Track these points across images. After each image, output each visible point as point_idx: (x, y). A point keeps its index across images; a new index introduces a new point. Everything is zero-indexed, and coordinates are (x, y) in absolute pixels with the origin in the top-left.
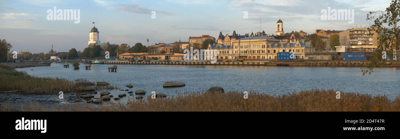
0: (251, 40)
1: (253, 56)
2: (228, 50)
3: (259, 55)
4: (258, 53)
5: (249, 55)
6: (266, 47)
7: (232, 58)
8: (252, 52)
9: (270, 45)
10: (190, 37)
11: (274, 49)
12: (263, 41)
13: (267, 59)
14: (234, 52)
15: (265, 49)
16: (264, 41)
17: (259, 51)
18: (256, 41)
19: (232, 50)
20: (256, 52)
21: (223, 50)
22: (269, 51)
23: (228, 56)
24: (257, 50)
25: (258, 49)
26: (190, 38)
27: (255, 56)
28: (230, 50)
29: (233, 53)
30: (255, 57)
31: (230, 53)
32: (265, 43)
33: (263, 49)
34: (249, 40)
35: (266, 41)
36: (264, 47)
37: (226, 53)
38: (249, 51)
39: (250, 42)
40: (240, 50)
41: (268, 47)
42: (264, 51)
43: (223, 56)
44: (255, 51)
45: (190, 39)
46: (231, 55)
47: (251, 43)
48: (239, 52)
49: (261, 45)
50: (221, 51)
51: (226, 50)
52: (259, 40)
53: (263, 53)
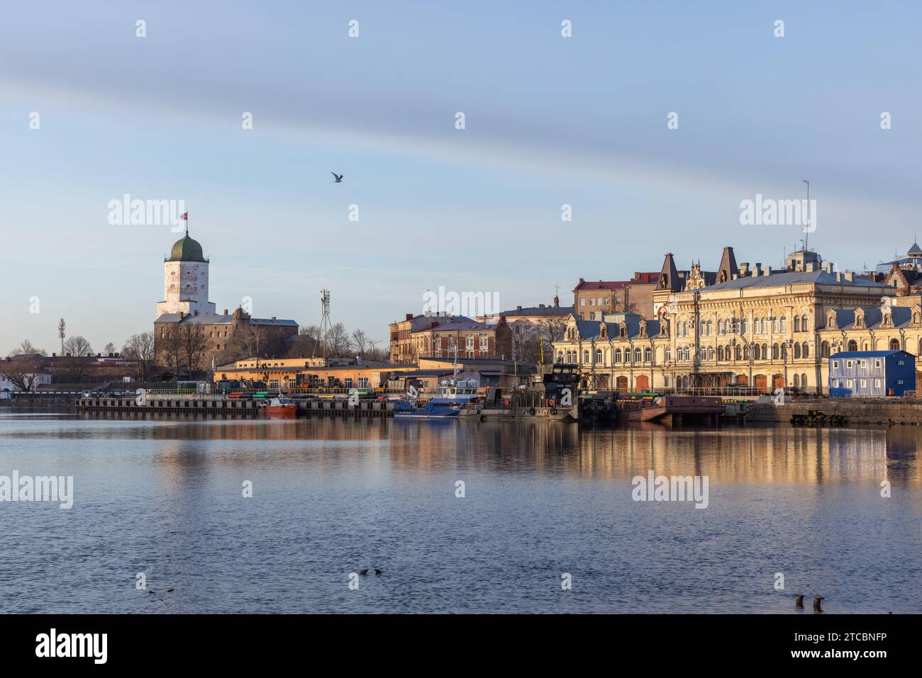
0: (748, 293)
1: (754, 374)
2: (648, 343)
3: (782, 370)
4: (775, 357)
5: (738, 368)
6: (811, 324)
7: (667, 382)
8: (750, 353)
9: (831, 314)
10: (581, 280)
11: (850, 336)
12: (798, 295)
13: (819, 388)
14: (673, 354)
15: (809, 337)
16: (803, 296)
17: (783, 346)
18: (768, 298)
19: (665, 342)
20: (769, 353)
21: (627, 344)
22: (823, 348)
23: (648, 374)
24: (771, 344)
25: (776, 339)
26: (583, 286)
27: (764, 372)
28: (657, 343)
29: (667, 356)
30: (764, 377)
31: (659, 357)
32: (806, 308)
33: (800, 338)
34: (736, 294)
35: (808, 295)
36: (799, 324)
37: (638, 358)
38: (738, 349)
39: (742, 301)
40: (698, 345)
41: (820, 326)
42: (805, 347)
43: (627, 374)
44: (765, 347)
45: (582, 293)
46: (661, 369)
47: (746, 306)
48: (692, 352)
49: (789, 317)
50: (619, 350)
51: (641, 343)
52: (781, 290)
53: (799, 360)
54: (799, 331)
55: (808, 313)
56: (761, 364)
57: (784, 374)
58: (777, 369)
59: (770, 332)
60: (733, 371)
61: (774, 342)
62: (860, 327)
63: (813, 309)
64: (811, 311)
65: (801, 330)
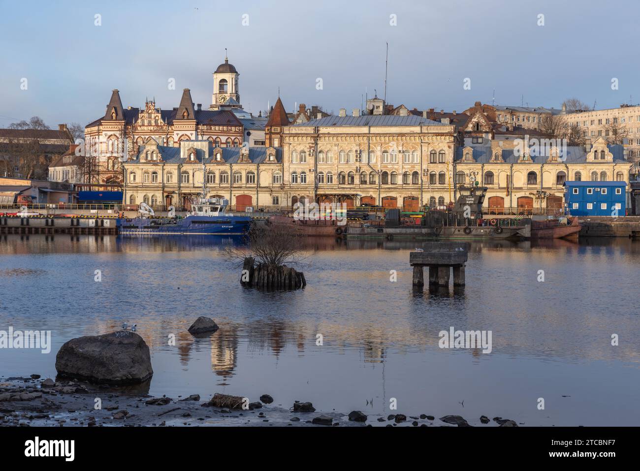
0: (374, 130)
1: (383, 195)
2: (251, 168)
3: (415, 194)
4: (405, 182)
5: (363, 190)
6: (449, 158)
7: (276, 201)
9: (469, 149)
11: (488, 168)
12: (437, 134)
14: (288, 178)
15: (446, 168)
16: (442, 134)
17: (416, 174)
18: (402, 135)
19: (275, 168)
20: (399, 180)
21: (224, 168)
22: (460, 177)
24: (401, 171)
25: (407, 168)
27: (393, 194)
28: (262, 167)
29: (278, 179)
30: (395, 199)
31: (265, 179)
32: (444, 145)
33: (437, 169)
34: (365, 130)
35: (450, 134)
37: (238, 179)
38: (362, 175)
39: (368, 135)
40: (316, 170)
41: (458, 159)
42: (442, 176)
43: (224, 194)
44: (393, 175)
46: (270, 190)
47: (374, 140)
48: (310, 178)
49: (427, 150)
50: (211, 173)
51: (242, 167)
52: (416, 129)
53: (436, 185)
54: (436, 163)
55: (446, 149)
56: (389, 188)
57: (420, 196)
58: (410, 193)
59: (401, 163)
60: (359, 193)
61: (404, 171)
62: (498, 162)
63: (452, 146)
64: (449, 147)
65: (438, 162)
